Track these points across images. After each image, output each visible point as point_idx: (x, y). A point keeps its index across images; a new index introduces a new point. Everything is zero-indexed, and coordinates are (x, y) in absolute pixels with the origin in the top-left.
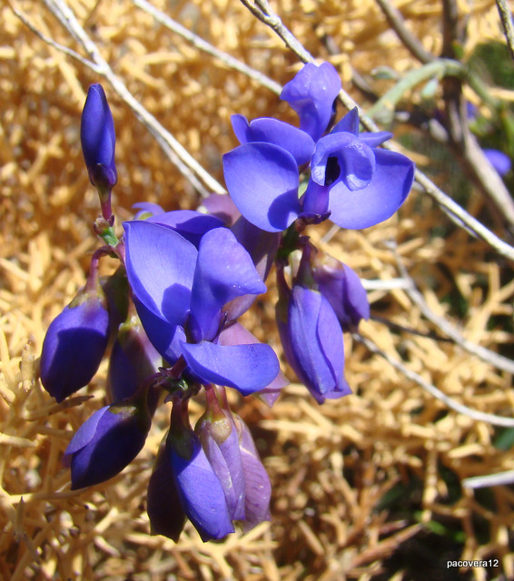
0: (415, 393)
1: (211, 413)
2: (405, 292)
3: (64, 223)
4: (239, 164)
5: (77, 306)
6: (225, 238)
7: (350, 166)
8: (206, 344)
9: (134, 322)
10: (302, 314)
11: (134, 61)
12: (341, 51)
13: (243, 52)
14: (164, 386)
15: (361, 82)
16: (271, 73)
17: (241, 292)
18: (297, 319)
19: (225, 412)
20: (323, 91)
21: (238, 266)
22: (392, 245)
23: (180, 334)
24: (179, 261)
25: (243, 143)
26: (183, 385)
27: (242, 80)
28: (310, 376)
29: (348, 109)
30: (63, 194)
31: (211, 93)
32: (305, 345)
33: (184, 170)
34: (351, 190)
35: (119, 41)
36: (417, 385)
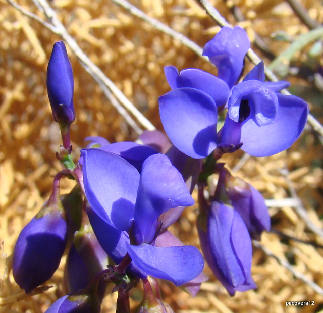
0: (300, 290)
1: (147, 301)
2: (294, 209)
3: (24, 153)
4: (171, 105)
5: (42, 217)
6: (162, 162)
7: (258, 107)
8: (145, 246)
9: (87, 230)
10: (219, 224)
11: (80, 25)
12: (246, 18)
13: (168, 19)
14: (112, 279)
15: (262, 44)
16: (190, 35)
17: (174, 204)
18: (214, 227)
19: (159, 301)
20: (237, 48)
21: (172, 184)
22: (285, 172)
23: (124, 238)
24: (124, 181)
25: (174, 89)
26: (126, 278)
27: (167, 41)
28: (224, 272)
29: (255, 64)
30: (23, 130)
31: (142, 51)
32: (221, 248)
33: (122, 111)
34: (259, 126)
35: (70, 9)
36: (302, 283)
